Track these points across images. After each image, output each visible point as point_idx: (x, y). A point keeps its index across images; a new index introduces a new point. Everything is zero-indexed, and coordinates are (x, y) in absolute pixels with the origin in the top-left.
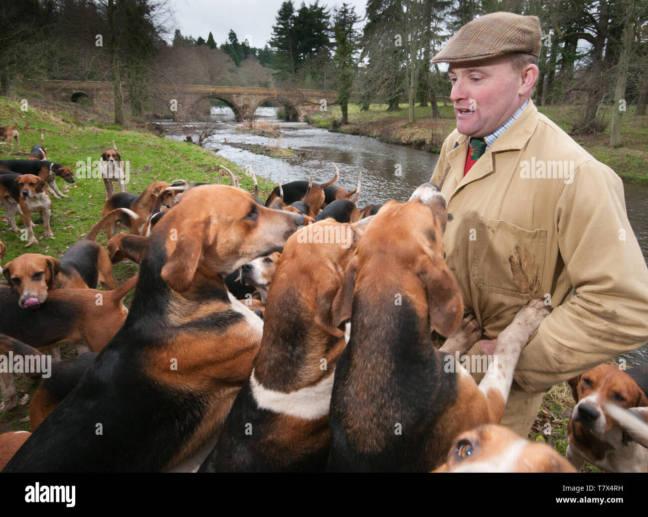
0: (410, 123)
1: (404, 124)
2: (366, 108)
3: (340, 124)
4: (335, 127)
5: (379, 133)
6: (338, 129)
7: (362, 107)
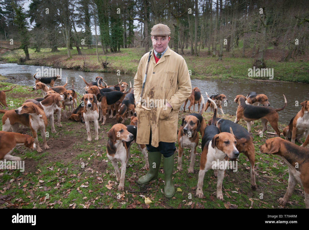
0: (69, 58)
1: (66, 58)
2: (38, 51)
3: (25, 60)
4: (22, 62)
5: (52, 64)
6: (24, 63)
7: (35, 50)
